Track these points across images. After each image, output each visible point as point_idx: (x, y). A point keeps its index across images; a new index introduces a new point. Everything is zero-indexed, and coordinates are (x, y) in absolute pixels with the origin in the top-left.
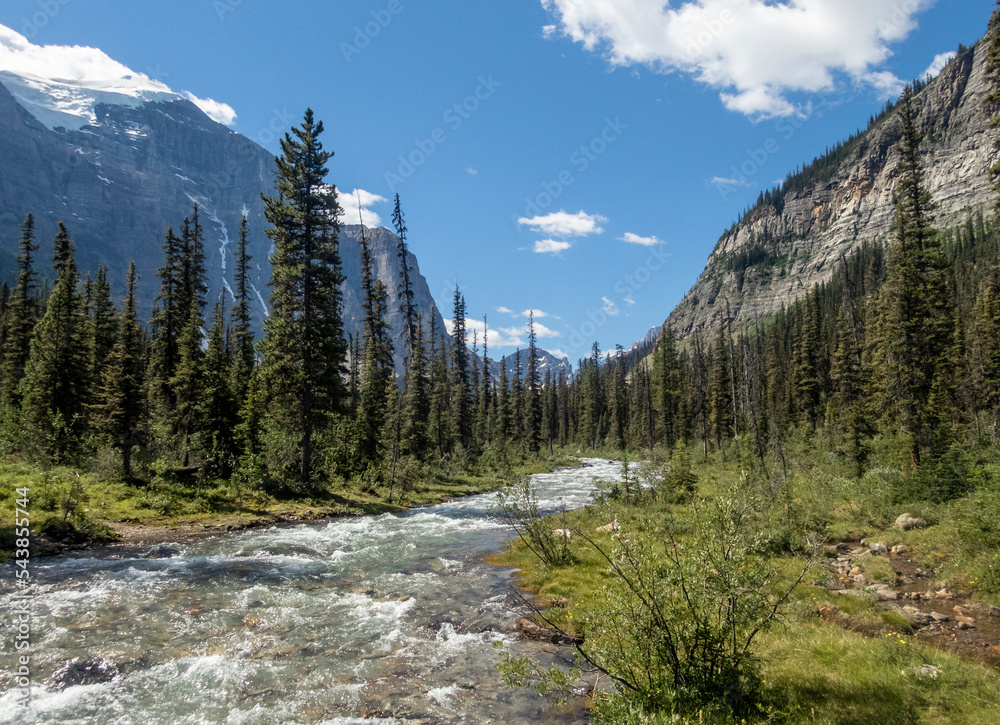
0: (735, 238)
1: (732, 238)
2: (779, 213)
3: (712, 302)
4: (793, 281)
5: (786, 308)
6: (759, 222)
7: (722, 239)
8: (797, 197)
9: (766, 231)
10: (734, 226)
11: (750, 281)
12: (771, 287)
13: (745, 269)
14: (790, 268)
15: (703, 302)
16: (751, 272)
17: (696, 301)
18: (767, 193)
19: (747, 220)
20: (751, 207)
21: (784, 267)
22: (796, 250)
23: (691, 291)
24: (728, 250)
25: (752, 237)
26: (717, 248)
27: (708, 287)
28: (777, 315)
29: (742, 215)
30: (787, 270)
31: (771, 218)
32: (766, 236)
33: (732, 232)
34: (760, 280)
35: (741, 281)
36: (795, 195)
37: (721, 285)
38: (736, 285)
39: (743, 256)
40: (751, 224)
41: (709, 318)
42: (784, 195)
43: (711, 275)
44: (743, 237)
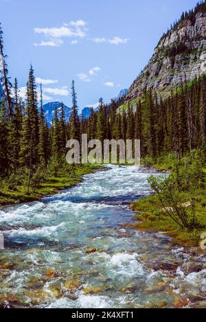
0: (169, 38)
1: (167, 38)
2: (193, 24)
3: (157, 74)
4: (201, 63)
5: (198, 77)
6: (182, 29)
7: (162, 39)
8: (202, 16)
9: (186, 34)
10: (168, 32)
11: (178, 63)
12: (189, 66)
13: (175, 56)
14: (199, 55)
15: (152, 74)
16: (178, 57)
17: (148, 74)
18: (186, 13)
19: (176, 27)
20: (178, 21)
21: (196, 54)
22: (203, 45)
23: (145, 68)
24: (165, 45)
25: (178, 38)
26: (159, 43)
27: (155, 66)
28: (193, 82)
29: (173, 25)
30: (198, 57)
31: (188, 27)
32: (186, 37)
33: (167, 35)
34: (184, 62)
35: (173, 63)
36: (201, 14)
37: (162, 64)
38: (170, 65)
39: (174, 48)
40: (178, 30)
41: (156, 84)
42: (195, 14)
43: (156, 59)
44: (173, 38)
